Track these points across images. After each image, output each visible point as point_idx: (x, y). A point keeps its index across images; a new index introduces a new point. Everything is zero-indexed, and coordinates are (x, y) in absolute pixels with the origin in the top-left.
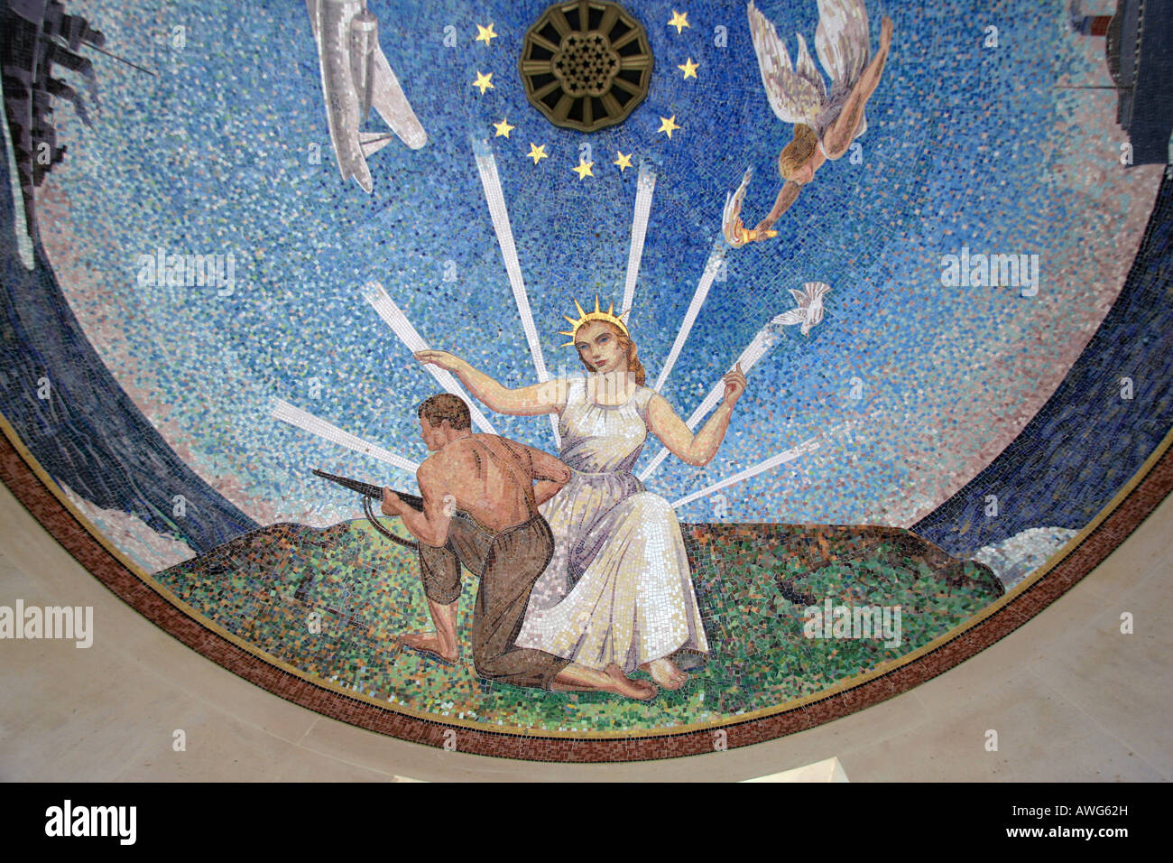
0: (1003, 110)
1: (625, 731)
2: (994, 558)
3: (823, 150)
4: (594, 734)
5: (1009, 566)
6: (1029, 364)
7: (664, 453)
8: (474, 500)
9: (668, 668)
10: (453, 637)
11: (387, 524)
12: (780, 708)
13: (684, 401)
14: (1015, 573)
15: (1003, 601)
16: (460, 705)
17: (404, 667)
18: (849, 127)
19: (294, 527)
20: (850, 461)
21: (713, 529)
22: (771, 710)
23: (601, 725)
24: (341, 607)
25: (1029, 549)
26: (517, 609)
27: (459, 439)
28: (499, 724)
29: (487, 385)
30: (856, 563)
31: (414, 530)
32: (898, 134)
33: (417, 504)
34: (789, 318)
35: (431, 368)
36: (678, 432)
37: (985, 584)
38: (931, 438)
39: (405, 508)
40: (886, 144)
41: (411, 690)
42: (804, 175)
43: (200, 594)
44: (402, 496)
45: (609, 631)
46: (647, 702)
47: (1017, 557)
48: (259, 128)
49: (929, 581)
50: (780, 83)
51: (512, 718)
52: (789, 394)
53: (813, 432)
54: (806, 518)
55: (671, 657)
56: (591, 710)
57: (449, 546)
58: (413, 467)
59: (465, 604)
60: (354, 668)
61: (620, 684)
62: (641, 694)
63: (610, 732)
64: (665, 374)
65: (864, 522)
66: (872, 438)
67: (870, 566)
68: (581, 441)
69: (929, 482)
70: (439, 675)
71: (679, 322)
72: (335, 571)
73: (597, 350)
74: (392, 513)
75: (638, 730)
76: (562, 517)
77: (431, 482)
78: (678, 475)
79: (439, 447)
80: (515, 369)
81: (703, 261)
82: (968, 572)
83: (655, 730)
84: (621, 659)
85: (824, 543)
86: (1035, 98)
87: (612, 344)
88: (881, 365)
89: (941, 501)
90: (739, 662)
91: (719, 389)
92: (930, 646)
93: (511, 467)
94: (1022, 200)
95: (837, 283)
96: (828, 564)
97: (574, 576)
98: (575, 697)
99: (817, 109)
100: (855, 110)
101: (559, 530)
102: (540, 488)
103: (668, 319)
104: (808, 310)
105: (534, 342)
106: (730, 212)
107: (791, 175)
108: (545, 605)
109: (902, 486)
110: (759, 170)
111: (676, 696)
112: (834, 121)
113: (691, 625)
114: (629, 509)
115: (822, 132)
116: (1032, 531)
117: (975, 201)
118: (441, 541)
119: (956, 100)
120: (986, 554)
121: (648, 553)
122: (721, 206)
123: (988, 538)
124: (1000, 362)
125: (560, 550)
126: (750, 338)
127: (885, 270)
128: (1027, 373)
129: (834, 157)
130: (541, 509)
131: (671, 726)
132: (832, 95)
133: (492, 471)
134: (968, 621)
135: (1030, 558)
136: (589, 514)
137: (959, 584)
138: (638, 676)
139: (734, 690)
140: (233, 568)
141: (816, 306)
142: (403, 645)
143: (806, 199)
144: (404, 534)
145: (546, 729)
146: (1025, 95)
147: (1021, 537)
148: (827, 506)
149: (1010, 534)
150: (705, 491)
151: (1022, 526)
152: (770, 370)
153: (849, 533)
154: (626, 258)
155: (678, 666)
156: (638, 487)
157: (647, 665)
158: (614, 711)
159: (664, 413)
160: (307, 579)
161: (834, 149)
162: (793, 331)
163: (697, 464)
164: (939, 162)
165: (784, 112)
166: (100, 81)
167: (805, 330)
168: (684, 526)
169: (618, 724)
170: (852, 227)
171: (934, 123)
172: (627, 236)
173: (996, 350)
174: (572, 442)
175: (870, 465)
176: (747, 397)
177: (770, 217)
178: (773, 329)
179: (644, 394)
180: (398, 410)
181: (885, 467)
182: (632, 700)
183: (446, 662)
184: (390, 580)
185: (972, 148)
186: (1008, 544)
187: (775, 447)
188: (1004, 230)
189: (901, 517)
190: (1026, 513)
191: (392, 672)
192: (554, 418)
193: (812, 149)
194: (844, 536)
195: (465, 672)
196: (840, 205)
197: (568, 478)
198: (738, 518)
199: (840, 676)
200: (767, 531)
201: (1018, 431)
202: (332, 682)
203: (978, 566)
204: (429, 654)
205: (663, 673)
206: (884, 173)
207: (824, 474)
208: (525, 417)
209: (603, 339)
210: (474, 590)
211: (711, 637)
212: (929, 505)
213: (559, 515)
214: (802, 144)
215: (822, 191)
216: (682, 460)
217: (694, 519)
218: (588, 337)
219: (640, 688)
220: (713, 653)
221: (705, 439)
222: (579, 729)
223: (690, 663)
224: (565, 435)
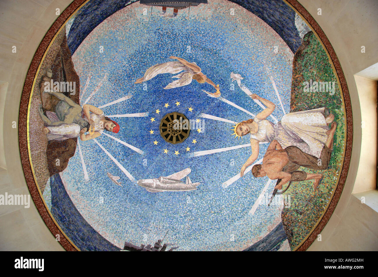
0: (192, 31)
1: (345, 131)
2: (302, 33)
3: (199, 73)
4: (345, 139)
5: (305, 30)
6: (253, 25)
7: (271, 115)
8: (279, 166)
9: (328, 118)
10: (316, 175)
11: (284, 189)
12: (341, 89)
13: (258, 110)
14: (306, 28)
15: (314, 31)
16: (334, 175)
17: (323, 188)
18: (194, 66)
19: (282, 213)
20: (276, 69)
21: (292, 105)
22: (341, 92)
23: (343, 137)
24: (305, 203)
25: (300, 25)
26: (310, 157)
27: (263, 168)
28: (340, 165)
29: (251, 159)
30: (303, 68)
31: (286, 182)
32: (196, 55)
33: (279, 180)
34: (239, 82)
35: (245, 173)
36: (266, 112)
37: (309, 36)
38: (271, 48)
39: (280, 183)
40: (198, 58)
41: (329, 187)
42: (204, 77)
43: (297, 240)
44: (277, 184)
45: (317, 133)
46: (337, 124)
47: (302, 28)
48: (183, 208)
49: (308, 49)
50: (182, 82)
51: (339, 161)
52: (258, 83)
53: (268, 77)
54: (290, 80)
55: (325, 117)
56: (338, 140)
57: (291, 173)
58: (270, 180)
59: (307, 170)
60: (322, 202)
61: (332, 131)
62: (335, 126)
63: (345, 135)
64: (251, 114)
65: (292, 66)
66: (270, 63)
67: (303, 65)
68: (267, 136)
69: (282, 49)
70: (326, 180)
71: (238, 110)
72: (295, 204)
73: (244, 131)
74: (281, 187)
75: (345, 128)
76: (286, 143)
77: (274, 176)
78: (277, 112)
79: (265, 173)
80: (247, 152)
81: (223, 103)
82: (306, 40)
83: (345, 123)
84: (325, 131)
85: (297, 76)
86: (190, 24)
87: (243, 127)
88: (252, 60)
89: (287, 46)
90: (328, 100)
91: (256, 101)
92: (325, 49)
93: (272, 155)
94: (214, 26)
95: (231, 70)
96: (302, 75)
97: (302, 141)
98: (335, 144)
99: (189, 74)
100: (190, 65)
101: (290, 144)
102: (278, 148)
103: (237, 113)
104: (237, 77)
105: (240, 146)
106: (212, 96)
107: (204, 80)
108: (309, 149)
109: (283, 56)
110: (202, 88)
111: (336, 117)
112: (192, 70)
113: (317, 112)
114: (285, 125)
115: (195, 73)
116: (296, 24)
117: (213, 37)
118: (290, 175)
119: (189, 42)
120: (301, 35)
121: (297, 122)
122: (210, 98)
123: (297, 35)
124: (253, 31)
125: (295, 144)
126: (243, 92)
127: (228, 58)
128: (255, 25)
129: (201, 70)
130: (283, 148)
131: (344, 118)
132: (186, 70)
133: (273, 160)
134: (319, 40)
135: (303, 25)
136: (286, 136)
137: (309, 42)
138: (330, 127)
139: (335, 101)
140: (292, 230)
141: (236, 75)
142: (317, 188)
143: (211, 77)
144: (287, 185)
145: (343, 152)
146: (190, 26)
147: (297, 27)
148: (287, 75)
149: (296, 29)
150: (282, 105)
151: (294, 26)
152: (252, 87)
153: (295, 70)
154: (221, 122)
155: (328, 116)
156: (280, 123)
157: (327, 124)
158: (339, 133)
159: (261, 115)
160: (297, 211)
161: (199, 70)
162: (242, 81)
163: (274, 107)
164: (204, 46)
165: (190, 81)
166: (169, 242)
167: (242, 79)
168: (291, 112)
169: (343, 133)
170: (218, 66)
171: (194, 47)
172: (216, 121)
173: (249, 32)
174: (267, 139)
175: (277, 64)
176: (258, 94)
177: (214, 86)
178: (241, 86)
179: (256, 120)
180: (255, 182)
181: (278, 60)
182: (337, 128)
183: (322, 177)
184: (299, 190)
185: (201, 38)
186: (299, 30)
187: (271, 87)
188: (220, 31)
189: (291, 56)
190: (291, 25)
191: (324, 192)
192: (260, 143)
193: (198, 75)
194: (295, 71)
195: (326, 172)
196: (212, 69)
197: (276, 141)
198: (289, 98)
199: (333, 73)
200: (293, 90)
201: (270, 27)
202: (325, 208)
203: (304, 37)
204: (320, 181)
205: (330, 120)
206: (205, 58)
207: (279, 75)
208: (259, 151)
209: (241, 129)
210: (304, 168)
211: (321, 106)
212: (288, 49)
213: (286, 144)
214: (197, 77)
215: (208, 73)
216: (273, 111)
217: (289, 109)
218: (240, 133)
219: (333, 126)
220: (325, 106)
221: (268, 105)
222: (343, 144)
223: (327, 113)
224: (265, 141)
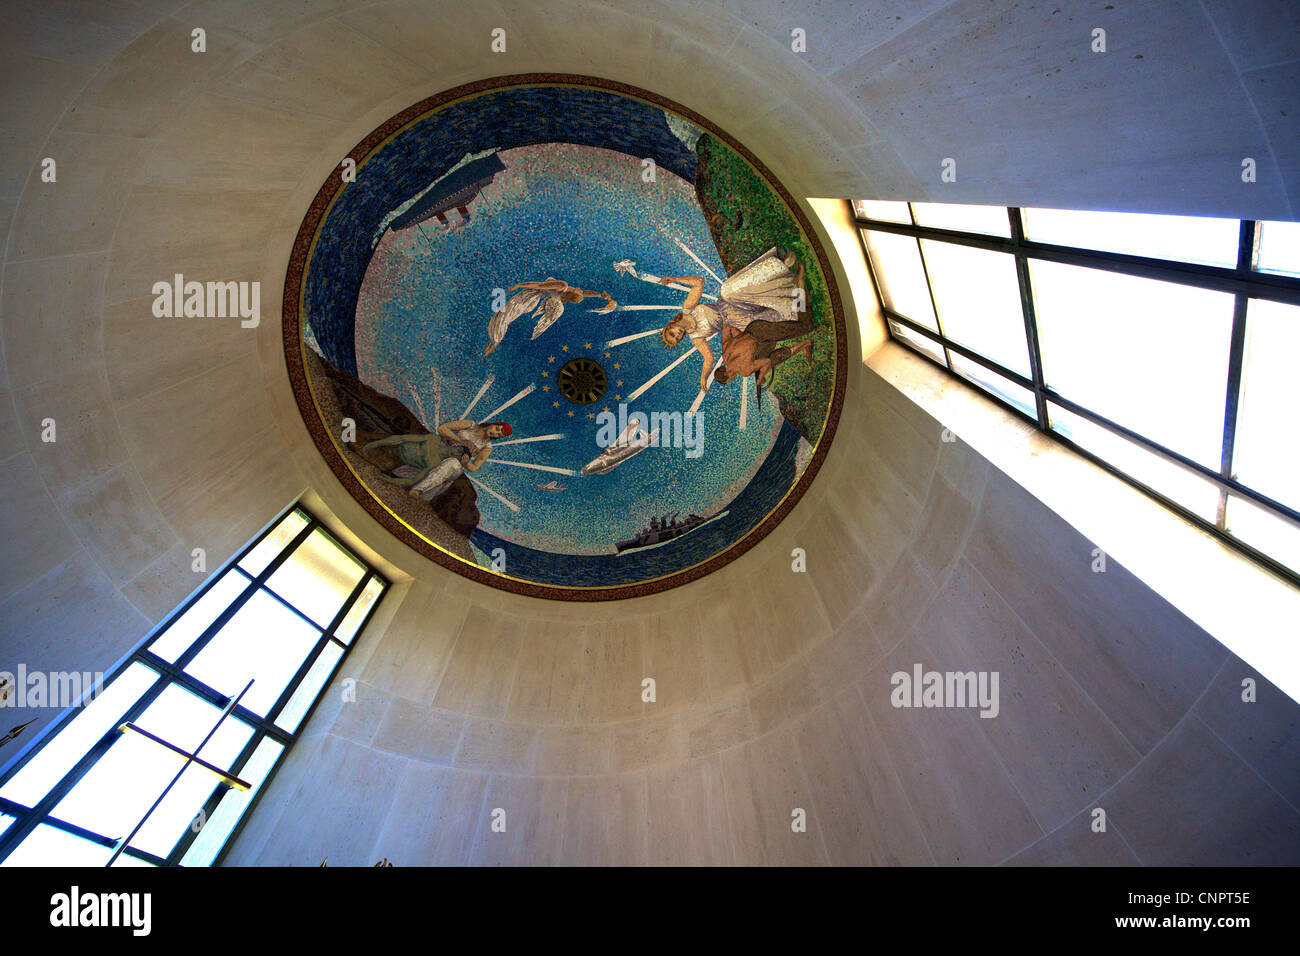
0: (514, 230)
1: (819, 269)
2: (691, 143)
3: (566, 290)
4: (824, 281)
5: (692, 135)
6: (604, 167)
7: (704, 295)
8: (749, 355)
9: (787, 260)
10: (802, 344)
11: (769, 380)
12: (789, 210)
13: (681, 297)
14: (694, 131)
15: (708, 132)
16: (827, 333)
17: (818, 356)
18: (553, 284)
19: (781, 409)
20: (676, 223)
21: (725, 264)
22: (792, 214)
23: (820, 279)
24: (804, 385)
25: (681, 129)
26: (784, 325)
27: (728, 369)
28: (832, 317)
29: (706, 366)
30: (716, 201)
31: (768, 370)
32: (545, 265)
33: (757, 373)
34: (633, 271)
35: (708, 386)
36: (693, 294)
37: (705, 142)
38: (653, 193)
39: (760, 376)
40: (551, 268)
41: (827, 352)
42: (578, 291)
43: (815, 431)
44: (757, 378)
45: (780, 288)
46: (805, 264)
47: (686, 133)
48: (656, 467)
49: (712, 166)
50: (552, 316)
51: (827, 313)
52: (661, 258)
53: (672, 241)
54: (706, 230)
55: (783, 260)
56: (814, 285)
57: (769, 357)
58: (745, 379)
59: (788, 343)
60: (825, 374)
61: (801, 276)
62: (802, 267)
63: (821, 274)
64: (676, 308)
65: (699, 205)
66: (663, 217)
67: (715, 193)
68: (712, 326)
69: (671, 185)
70: (819, 344)
71: (654, 311)
72: (792, 391)
73: (677, 335)
74: (764, 380)
75: (817, 265)
76: (743, 322)
77: (748, 370)
78: (711, 286)
79: (734, 373)
80: (696, 361)
81: (628, 312)
82: (702, 151)
83: (815, 258)
84: (790, 280)
85: (714, 218)
86: (502, 220)
87: (673, 330)
88: (632, 228)
89: (677, 176)
90: (776, 233)
91: (671, 285)
92: (741, 157)
93: (731, 347)
94: (542, 203)
95: (610, 261)
96: (721, 213)
97: (764, 309)
98: (811, 292)
99: (553, 298)
100: (546, 285)
101: (749, 321)
102: (736, 334)
103: (654, 314)
104: (626, 266)
105: (684, 357)
106: (606, 311)
107: (581, 296)
108: (779, 315)
109: (678, 196)
110: (586, 308)
111: (798, 253)
112: (555, 290)
113: (767, 257)
114: (730, 299)
115: (560, 293)
116: (673, 131)
117: (552, 223)
118: (768, 360)
119: (521, 250)
120: (691, 147)
121: (745, 285)
122: (605, 315)
123: (684, 149)
124: (609, 180)
125: (756, 318)
126: (646, 282)
127: (596, 244)
128: (608, 165)
129: (566, 284)
130: (743, 330)
131: (812, 252)
132: (545, 296)
133: (736, 353)
134: (724, 144)
135: (685, 128)
136: (738, 313)
137: (708, 153)
139: (788, 231)
140: (803, 423)
141: (623, 264)
142: (811, 359)
143: (587, 287)
144: (770, 373)
145: (828, 300)
146: (504, 224)
147: (678, 135)
148: (699, 223)
149: (678, 140)
150: (712, 273)
151: (672, 136)
152: (655, 269)
153: (706, 209)
154: (640, 339)
155: (786, 257)
156: (721, 299)
157: (790, 269)
158: (811, 276)
159: (689, 302)
160: (798, 398)
161: (563, 285)
162: (637, 268)
163: (703, 281)
164: (546, 244)
165: (561, 309)
166: (665, 513)
167: (634, 264)
168: (729, 277)
169: (817, 273)
170: (587, 264)
171: (533, 254)
172: (632, 342)
173: (605, 184)
174: (713, 329)
175: (675, 214)
177: (600, 296)
178: (639, 276)
179: (686, 311)
180: (726, 391)
181: (672, 207)
182: (805, 270)
183: (812, 343)
184: (788, 371)
185: (534, 235)
186: (684, 139)
187: (684, 255)
188: (557, 205)
189: (690, 190)
190: (666, 137)
191: (822, 360)
192: (707, 339)
193: (568, 293)
194: (708, 212)
195: (815, 335)
196: (582, 273)
197: (728, 325)
198: (717, 257)
199: (768, 190)
200: (718, 242)
201: (633, 158)
202: (833, 380)
203: (697, 149)
204: (811, 349)
205: (790, 261)
206: (562, 263)
207: (686, 231)
208: (712, 348)
209: (672, 334)
210: (782, 342)
211: (769, 248)
212: (680, 181)
213: (743, 323)
214: (568, 298)
215: (580, 282)
216: (703, 288)
217: (725, 274)
218: (674, 340)
219: (799, 268)
220: (775, 245)
221: (692, 282)
222: (825, 288)
223: (784, 253)
224: (712, 333)
